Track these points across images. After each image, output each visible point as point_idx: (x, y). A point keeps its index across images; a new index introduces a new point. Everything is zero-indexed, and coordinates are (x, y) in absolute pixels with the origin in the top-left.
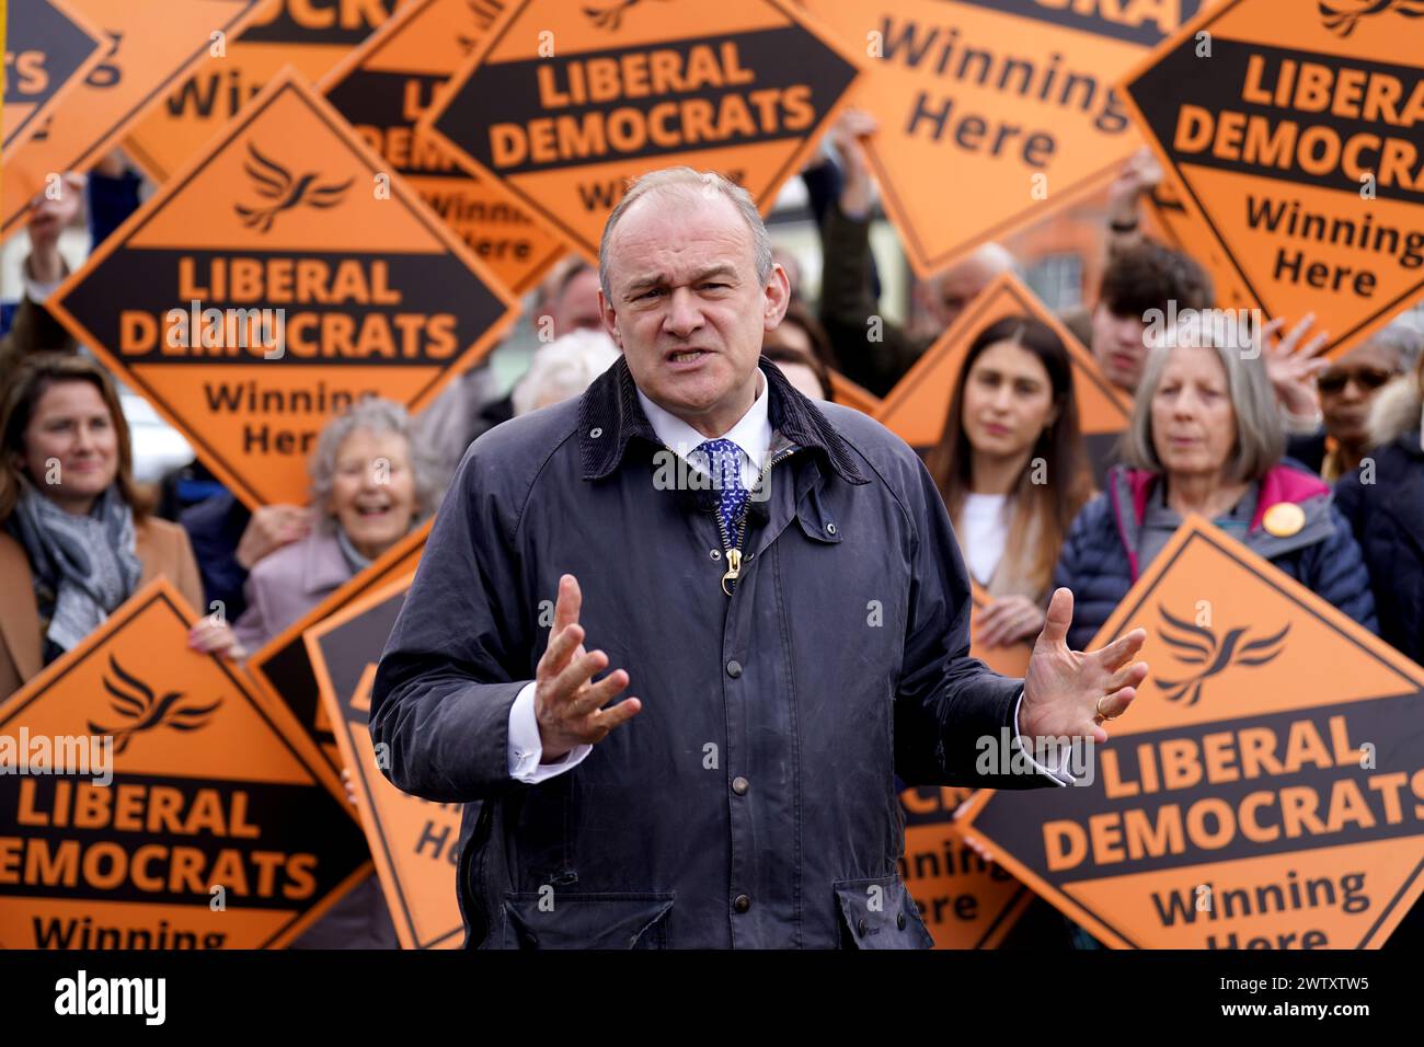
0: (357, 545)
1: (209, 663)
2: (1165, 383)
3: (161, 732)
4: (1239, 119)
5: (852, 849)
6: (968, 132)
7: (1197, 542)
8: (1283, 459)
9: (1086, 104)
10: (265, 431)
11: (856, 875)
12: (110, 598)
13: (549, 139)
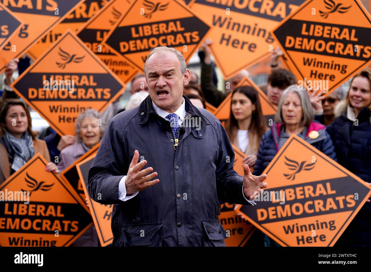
0: (86, 145)
1: (51, 174)
2: (286, 102)
3: (39, 191)
4: (301, 39)
5: (206, 212)
6: (235, 43)
7: (294, 140)
8: (314, 120)
9: (264, 36)
10: (64, 117)
11: (207, 218)
12: (27, 158)
13: (134, 45)
